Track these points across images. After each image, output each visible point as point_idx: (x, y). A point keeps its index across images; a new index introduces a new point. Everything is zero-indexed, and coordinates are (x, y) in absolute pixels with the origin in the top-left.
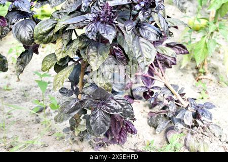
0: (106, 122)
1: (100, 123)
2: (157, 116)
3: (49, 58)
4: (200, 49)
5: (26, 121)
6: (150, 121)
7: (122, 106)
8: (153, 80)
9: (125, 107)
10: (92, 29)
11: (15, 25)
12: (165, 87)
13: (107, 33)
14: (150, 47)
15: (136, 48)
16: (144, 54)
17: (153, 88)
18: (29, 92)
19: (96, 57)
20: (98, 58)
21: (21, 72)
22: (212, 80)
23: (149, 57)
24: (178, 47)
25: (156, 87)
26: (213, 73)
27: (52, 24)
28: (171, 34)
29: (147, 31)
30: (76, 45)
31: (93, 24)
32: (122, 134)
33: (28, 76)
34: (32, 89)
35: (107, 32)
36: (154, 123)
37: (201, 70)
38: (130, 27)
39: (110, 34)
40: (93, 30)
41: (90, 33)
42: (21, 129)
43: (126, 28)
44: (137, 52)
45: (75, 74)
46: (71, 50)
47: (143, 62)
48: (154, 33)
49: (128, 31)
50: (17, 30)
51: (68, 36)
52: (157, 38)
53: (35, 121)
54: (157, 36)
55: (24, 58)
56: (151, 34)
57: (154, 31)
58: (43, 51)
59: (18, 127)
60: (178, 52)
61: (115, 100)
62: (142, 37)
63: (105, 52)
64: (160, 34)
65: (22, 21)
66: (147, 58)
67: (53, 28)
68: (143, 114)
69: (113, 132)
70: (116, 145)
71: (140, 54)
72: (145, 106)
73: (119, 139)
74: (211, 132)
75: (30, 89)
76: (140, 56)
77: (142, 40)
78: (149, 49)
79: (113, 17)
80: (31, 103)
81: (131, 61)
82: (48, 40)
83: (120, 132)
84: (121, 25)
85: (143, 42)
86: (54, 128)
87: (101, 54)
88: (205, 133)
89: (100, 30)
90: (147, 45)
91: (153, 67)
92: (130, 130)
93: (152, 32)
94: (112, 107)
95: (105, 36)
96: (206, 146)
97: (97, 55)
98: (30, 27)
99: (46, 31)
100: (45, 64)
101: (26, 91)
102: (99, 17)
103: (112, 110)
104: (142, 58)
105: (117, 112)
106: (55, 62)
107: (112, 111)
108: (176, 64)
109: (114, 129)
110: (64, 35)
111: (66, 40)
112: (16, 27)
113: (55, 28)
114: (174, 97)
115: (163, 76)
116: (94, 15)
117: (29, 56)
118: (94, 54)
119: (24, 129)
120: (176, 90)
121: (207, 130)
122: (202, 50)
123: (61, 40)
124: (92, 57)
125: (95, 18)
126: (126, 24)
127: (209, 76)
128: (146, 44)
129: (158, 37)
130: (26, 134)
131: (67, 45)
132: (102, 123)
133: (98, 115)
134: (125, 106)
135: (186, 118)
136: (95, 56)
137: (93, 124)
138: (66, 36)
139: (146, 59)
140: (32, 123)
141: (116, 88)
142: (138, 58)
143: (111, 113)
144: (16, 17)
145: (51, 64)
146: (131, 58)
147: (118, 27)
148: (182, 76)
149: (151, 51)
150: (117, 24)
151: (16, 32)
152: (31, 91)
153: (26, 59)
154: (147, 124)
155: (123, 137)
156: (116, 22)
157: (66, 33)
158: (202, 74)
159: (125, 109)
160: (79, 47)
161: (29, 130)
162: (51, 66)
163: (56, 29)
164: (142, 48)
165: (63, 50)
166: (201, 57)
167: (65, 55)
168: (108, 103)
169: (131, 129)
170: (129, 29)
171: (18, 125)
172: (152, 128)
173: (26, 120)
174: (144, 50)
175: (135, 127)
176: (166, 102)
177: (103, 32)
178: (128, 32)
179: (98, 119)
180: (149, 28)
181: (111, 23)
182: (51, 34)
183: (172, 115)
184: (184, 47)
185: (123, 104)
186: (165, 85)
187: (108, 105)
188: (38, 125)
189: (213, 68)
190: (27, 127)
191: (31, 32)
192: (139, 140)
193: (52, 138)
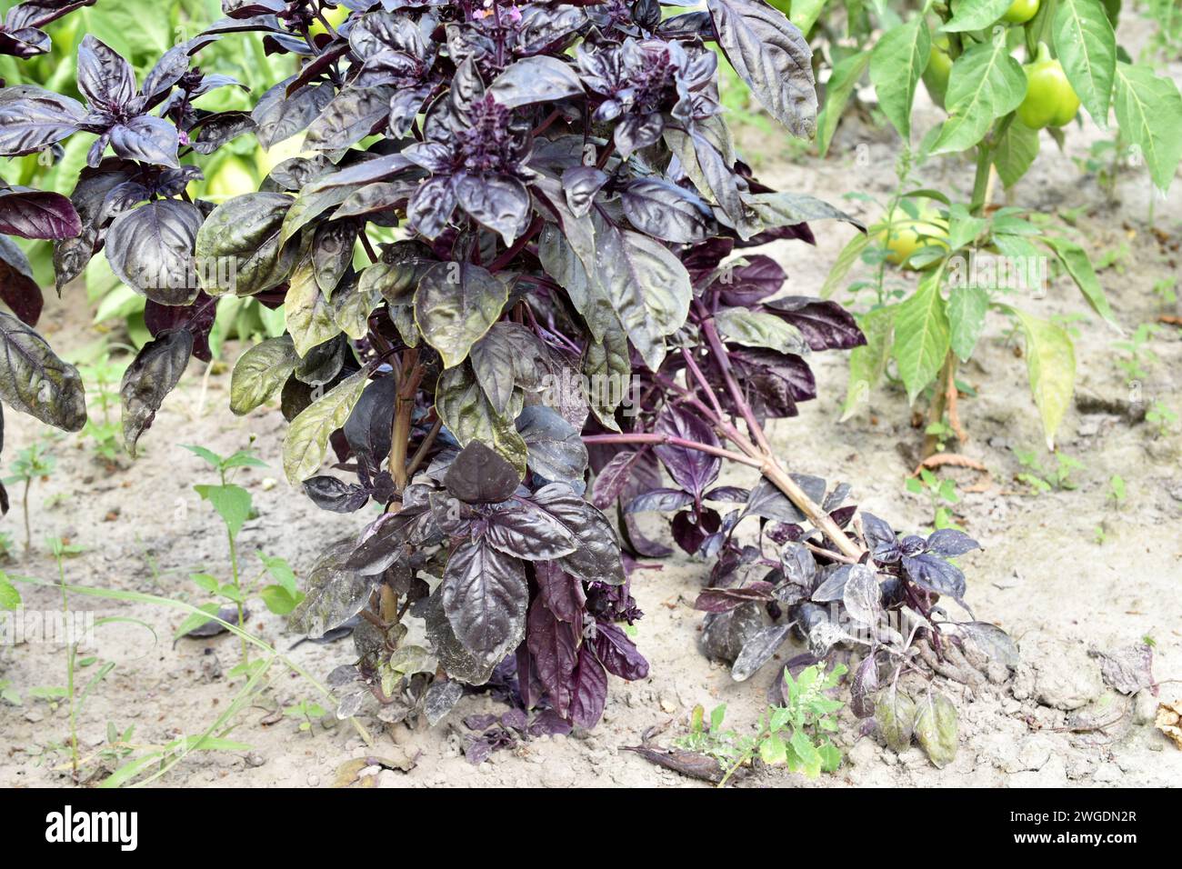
0: (509, 597)
1: (485, 602)
2: (738, 613)
3: (261, 358)
4: (916, 327)
5: (157, 675)
6: (706, 637)
7: (575, 528)
8: (712, 457)
9: (586, 533)
10: (433, 201)
11: (114, 224)
12: (763, 485)
13: (493, 210)
14: (667, 267)
15: (610, 272)
16: (643, 293)
17: (712, 496)
18: (164, 558)
19: (457, 318)
20: (464, 323)
21: (145, 424)
22: (984, 472)
23: (668, 305)
24: (815, 317)
25: (728, 490)
26: (988, 442)
27: (268, 210)
28: (749, 215)
29: (652, 208)
30: (373, 280)
31: (438, 183)
32: (584, 679)
33: (155, 495)
34: (177, 545)
35: (493, 206)
36: (725, 640)
37: (933, 428)
38: (582, 188)
39: (503, 212)
40: (437, 207)
41: (427, 219)
42: (138, 708)
43: (569, 194)
44: (616, 288)
45: (373, 418)
46: (354, 307)
47: (643, 324)
48: (683, 214)
49: (577, 203)
50: (125, 244)
51: (336, 254)
52: (694, 230)
53: (198, 674)
54: (695, 223)
55: (156, 366)
56: (669, 216)
57: (680, 206)
58: (219, 388)
59: (124, 703)
60: (817, 338)
61: (543, 507)
62: (635, 230)
63: (491, 294)
64: (704, 216)
65: (142, 209)
66: (658, 312)
67: (276, 226)
68: (676, 614)
69: (545, 674)
70: (560, 737)
71: (628, 296)
72: (686, 582)
73: (570, 707)
74: (973, 665)
75: (170, 545)
76: (630, 303)
77: (634, 240)
78: (665, 274)
79: (517, 155)
80: (178, 603)
81: (599, 342)
82: (255, 275)
83: (576, 672)
84: (547, 183)
85: (640, 250)
86: (286, 697)
87: (475, 308)
88: (946, 668)
89: (466, 199)
90: (656, 259)
91: (712, 408)
92: (616, 662)
93: (673, 210)
94: (531, 532)
95: (487, 220)
96: (944, 711)
97: (460, 309)
98: (180, 230)
99: (248, 239)
100: (248, 383)
101: (150, 552)
102: (458, 155)
103: (532, 541)
104: (639, 309)
105: (552, 551)
106: (285, 374)
107: (532, 550)
108: (812, 396)
109: (550, 662)
110: (320, 251)
111: (328, 270)
112: (120, 234)
113: (285, 224)
114: (806, 526)
115: (755, 442)
116: (441, 151)
117: (174, 356)
118: (446, 308)
119: (152, 709)
120: (816, 499)
121: (955, 654)
122: (925, 330)
123: (310, 272)
124: (437, 318)
125: (443, 160)
126: (569, 180)
127: (971, 453)
128: (650, 255)
129: (700, 229)
130: (164, 725)
131: (334, 293)
132: (492, 603)
133: (475, 571)
134: (583, 527)
135: (852, 593)
136: (450, 316)
137: (453, 607)
138: (329, 258)
139: (652, 314)
140: (187, 681)
141: (548, 465)
142: (622, 310)
143: (530, 557)
144: (119, 195)
145: (269, 382)
146: (598, 333)
147: (536, 191)
148: (851, 458)
149: (673, 283)
150: (532, 178)
151: (123, 250)
152: (174, 554)
153: (163, 371)
154: (694, 650)
155: (589, 694)
156: (528, 171)
157: (328, 244)
158: (941, 447)
159: (585, 540)
160: (383, 291)
161: (176, 710)
162: (271, 389)
163: (290, 229)
164: (637, 271)
165: (320, 312)
166: (924, 365)
167: (327, 335)
168: (515, 516)
169: (623, 658)
170: (579, 198)
171: (123, 695)
172: (714, 665)
173: (158, 671)
174: (644, 281)
175: (640, 650)
176: (773, 552)
177: (477, 205)
178: (578, 211)
179: (475, 586)
180: (660, 196)
181: (509, 175)
182: (267, 252)
183: (798, 597)
184: (842, 317)
185: (578, 520)
186: (765, 478)
187: (515, 525)
188: (214, 689)
189: (990, 419)
190: (165, 700)
191: (182, 248)
192: (663, 717)
193: (278, 732)
